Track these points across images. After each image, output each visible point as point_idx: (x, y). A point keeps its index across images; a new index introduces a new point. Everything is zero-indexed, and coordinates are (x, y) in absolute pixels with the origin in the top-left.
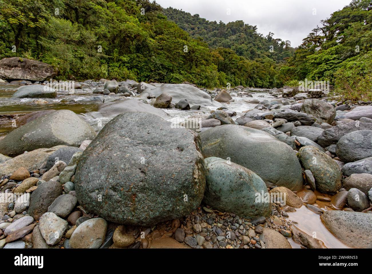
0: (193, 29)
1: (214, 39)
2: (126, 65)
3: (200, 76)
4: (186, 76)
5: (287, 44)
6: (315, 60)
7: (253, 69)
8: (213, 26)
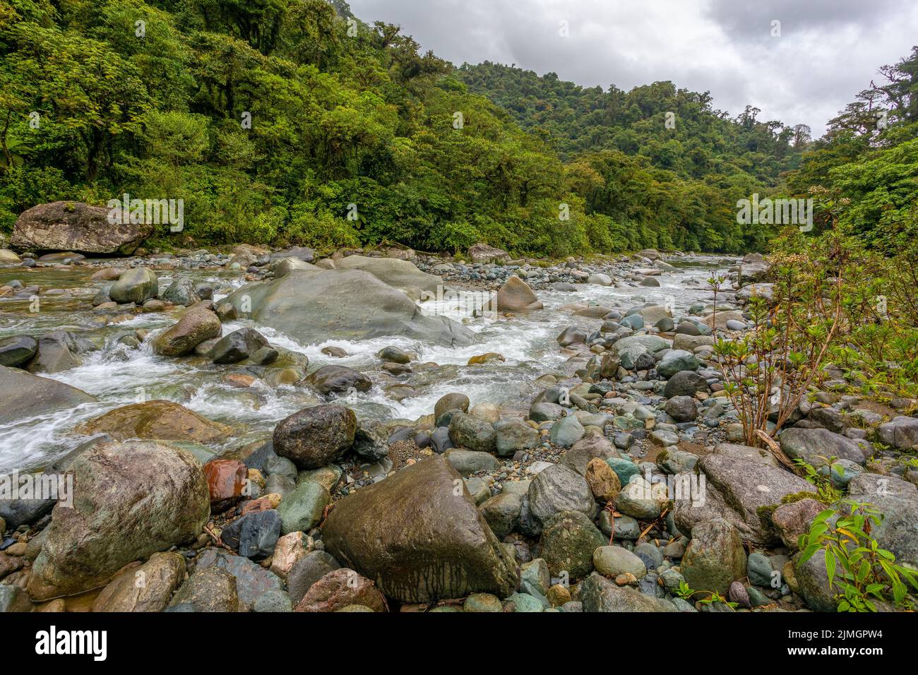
0: (540, 108)
1: (594, 130)
2: (333, 205)
3: (532, 226)
4: (488, 227)
5: (799, 135)
6: (857, 178)
7: (696, 204)
8: (591, 98)
